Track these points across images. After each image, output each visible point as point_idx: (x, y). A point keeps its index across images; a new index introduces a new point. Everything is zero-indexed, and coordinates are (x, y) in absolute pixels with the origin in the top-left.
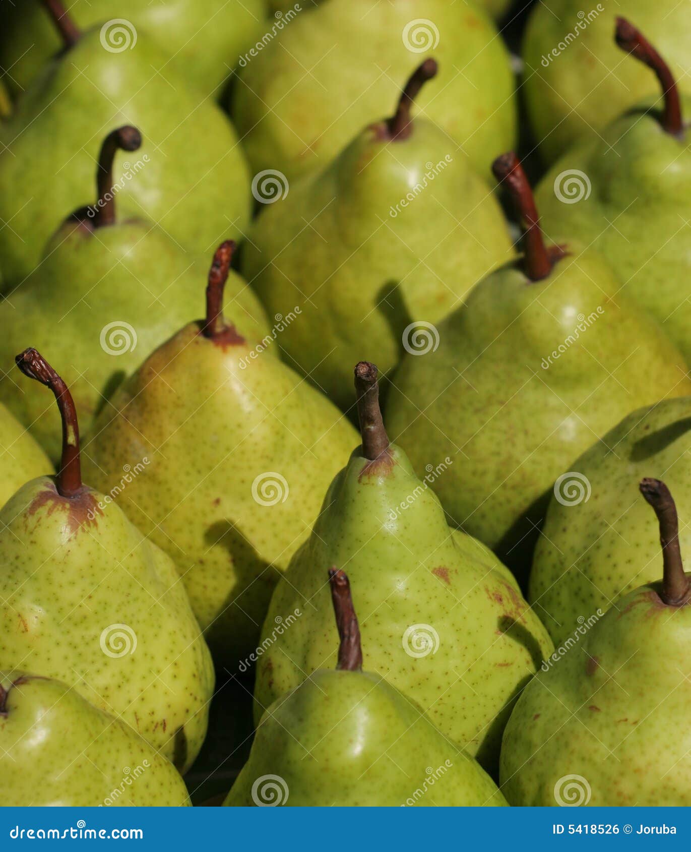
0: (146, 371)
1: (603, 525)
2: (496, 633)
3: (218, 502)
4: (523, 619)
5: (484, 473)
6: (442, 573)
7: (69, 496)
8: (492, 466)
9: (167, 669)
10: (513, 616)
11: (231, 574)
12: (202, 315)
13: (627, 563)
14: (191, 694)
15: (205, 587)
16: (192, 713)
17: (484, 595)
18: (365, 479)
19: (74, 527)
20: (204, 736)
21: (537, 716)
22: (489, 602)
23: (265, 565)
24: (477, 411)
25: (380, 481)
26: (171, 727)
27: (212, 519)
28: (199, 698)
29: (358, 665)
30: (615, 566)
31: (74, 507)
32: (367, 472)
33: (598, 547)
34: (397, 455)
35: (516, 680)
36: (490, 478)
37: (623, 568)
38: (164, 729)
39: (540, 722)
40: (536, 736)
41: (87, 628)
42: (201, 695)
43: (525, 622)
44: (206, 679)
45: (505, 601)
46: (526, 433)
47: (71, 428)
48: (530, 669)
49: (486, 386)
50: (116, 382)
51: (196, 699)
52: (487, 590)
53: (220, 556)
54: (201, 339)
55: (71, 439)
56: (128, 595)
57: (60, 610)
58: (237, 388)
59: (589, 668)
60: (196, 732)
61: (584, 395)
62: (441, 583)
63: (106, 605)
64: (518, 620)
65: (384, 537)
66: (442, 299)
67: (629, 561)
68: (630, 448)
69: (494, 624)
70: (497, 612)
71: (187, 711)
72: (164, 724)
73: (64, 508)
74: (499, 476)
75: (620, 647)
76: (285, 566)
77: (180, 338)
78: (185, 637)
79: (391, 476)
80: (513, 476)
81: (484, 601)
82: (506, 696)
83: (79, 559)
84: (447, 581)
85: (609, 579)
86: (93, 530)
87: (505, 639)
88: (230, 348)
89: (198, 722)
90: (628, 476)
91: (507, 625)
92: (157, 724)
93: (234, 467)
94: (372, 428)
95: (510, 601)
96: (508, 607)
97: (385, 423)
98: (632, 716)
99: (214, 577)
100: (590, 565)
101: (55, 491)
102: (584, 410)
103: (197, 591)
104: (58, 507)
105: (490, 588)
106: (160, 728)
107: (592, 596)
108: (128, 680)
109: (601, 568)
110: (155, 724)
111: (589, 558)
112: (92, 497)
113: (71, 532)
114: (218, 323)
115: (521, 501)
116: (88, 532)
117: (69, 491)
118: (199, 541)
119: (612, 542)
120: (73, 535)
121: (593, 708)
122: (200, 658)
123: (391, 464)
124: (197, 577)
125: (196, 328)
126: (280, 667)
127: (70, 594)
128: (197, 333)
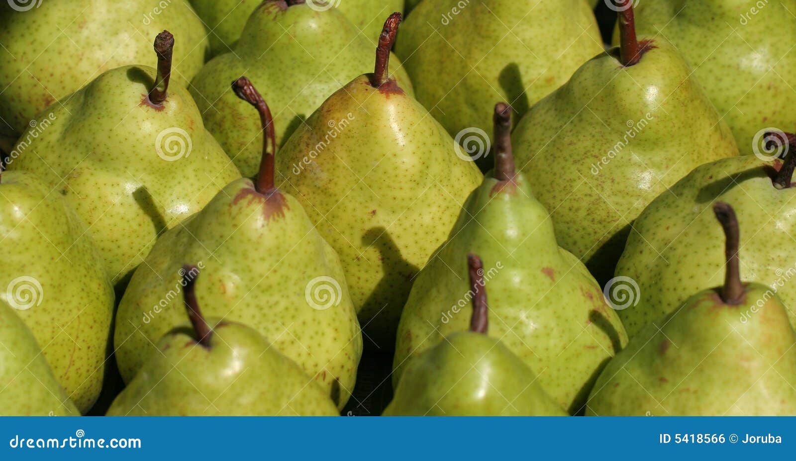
0: (325, 109)
1: (672, 249)
2: (587, 322)
3: (374, 212)
4: (608, 314)
5: (578, 210)
6: (549, 272)
7: (264, 193)
8: (584, 204)
9: (330, 334)
10: (600, 311)
11: (380, 269)
12: (371, 69)
13: (689, 278)
14: (346, 354)
15: (359, 278)
16: (346, 369)
17: (579, 293)
18: (495, 195)
19: (267, 216)
20: (353, 388)
21: (617, 385)
22: (582, 298)
23: (407, 265)
24: (575, 162)
25: (507, 197)
26: (330, 377)
27: (368, 226)
28: (352, 358)
29: (485, 330)
30: (680, 280)
31: (268, 202)
32: (495, 189)
33: (668, 266)
34: (520, 178)
35: (599, 360)
36: (582, 213)
37: (686, 282)
38: (324, 378)
39: (620, 389)
40: (616, 400)
41: (271, 295)
42: (353, 357)
43: (609, 317)
44: (357, 345)
45: (595, 299)
46: (613, 181)
47: (270, 141)
48: (609, 352)
49: (584, 143)
50: (297, 123)
51: (349, 358)
52: (582, 289)
53: (372, 255)
54: (370, 87)
55: (269, 149)
56: (304, 273)
57: (252, 280)
58: (395, 127)
59: (662, 347)
60: (347, 384)
61: (659, 156)
62: (547, 280)
63: (286, 278)
64: (604, 314)
65: (505, 240)
66: (549, 81)
67: (692, 277)
68: (697, 193)
69: (585, 315)
70: (587, 307)
71: (343, 367)
72: (324, 375)
73: (260, 202)
74: (590, 212)
75: (687, 334)
76: (421, 268)
77: (353, 85)
78: (344, 310)
79: (515, 194)
80: (601, 214)
81: (579, 297)
82: (590, 372)
83: (269, 241)
84: (552, 279)
85: (675, 289)
86: (281, 220)
87: (592, 327)
88: (392, 95)
89: (350, 376)
90: (693, 213)
91: (596, 317)
92: (319, 374)
93: (389, 187)
94: (504, 155)
95: (599, 299)
96: (596, 304)
97: (514, 151)
98: (693, 386)
99: (367, 271)
100: (660, 279)
101: (253, 189)
102: (658, 167)
103: (353, 281)
104: (255, 200)
105: (584, 288)
106: (321, 378)
107: (660, 302)
108: (299, 339)
109: (669, 281)
110: (317, 374)
111: (659, 274)
112: (281, 196)
113: (265, 219)
114: (384, 76)
115: (604, 234)
116: (278, 221)
117: (264, 189)
118: (357, 242)
119: (679, 262)
120: (266, 222)
121: (663, 380)
122: (354, 329)
123: (515, 185)
124: (354, 269)
125: (366, 80)
126: (417, 336)
127: (260, 268)
128: (367, 83)
